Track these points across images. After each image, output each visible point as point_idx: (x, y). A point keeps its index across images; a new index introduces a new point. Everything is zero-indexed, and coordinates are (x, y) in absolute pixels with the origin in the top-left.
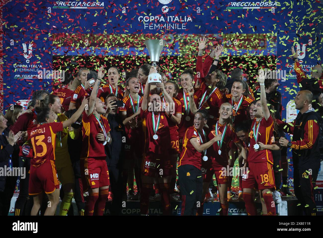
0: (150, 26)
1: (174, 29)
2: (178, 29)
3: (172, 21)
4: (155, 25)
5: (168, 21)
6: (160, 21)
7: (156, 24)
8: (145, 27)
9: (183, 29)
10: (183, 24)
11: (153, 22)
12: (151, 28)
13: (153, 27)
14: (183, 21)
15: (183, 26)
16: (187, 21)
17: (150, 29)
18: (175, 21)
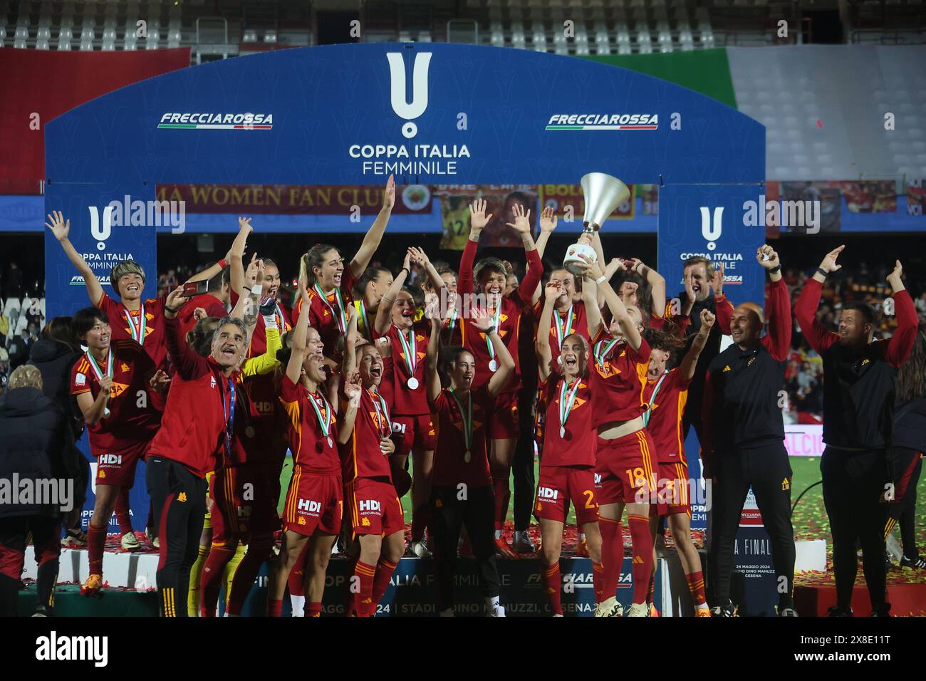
0: (376, 168)
1: (428, 173)
2: (438, 173)
3: (425, 155)
4: (387, 164)
5: (417, 155)
6: (398, 156)
7: (389, 164)
8: (365, 168)
9: (449, 173)
10: (449, 163)
11: (383, 157)
12: (378, 171)
13: (383, 170)
14: (450, 156)
15: (449, 168)
16: (460, 156)
17: (376, 173)
18: (431, 156)
